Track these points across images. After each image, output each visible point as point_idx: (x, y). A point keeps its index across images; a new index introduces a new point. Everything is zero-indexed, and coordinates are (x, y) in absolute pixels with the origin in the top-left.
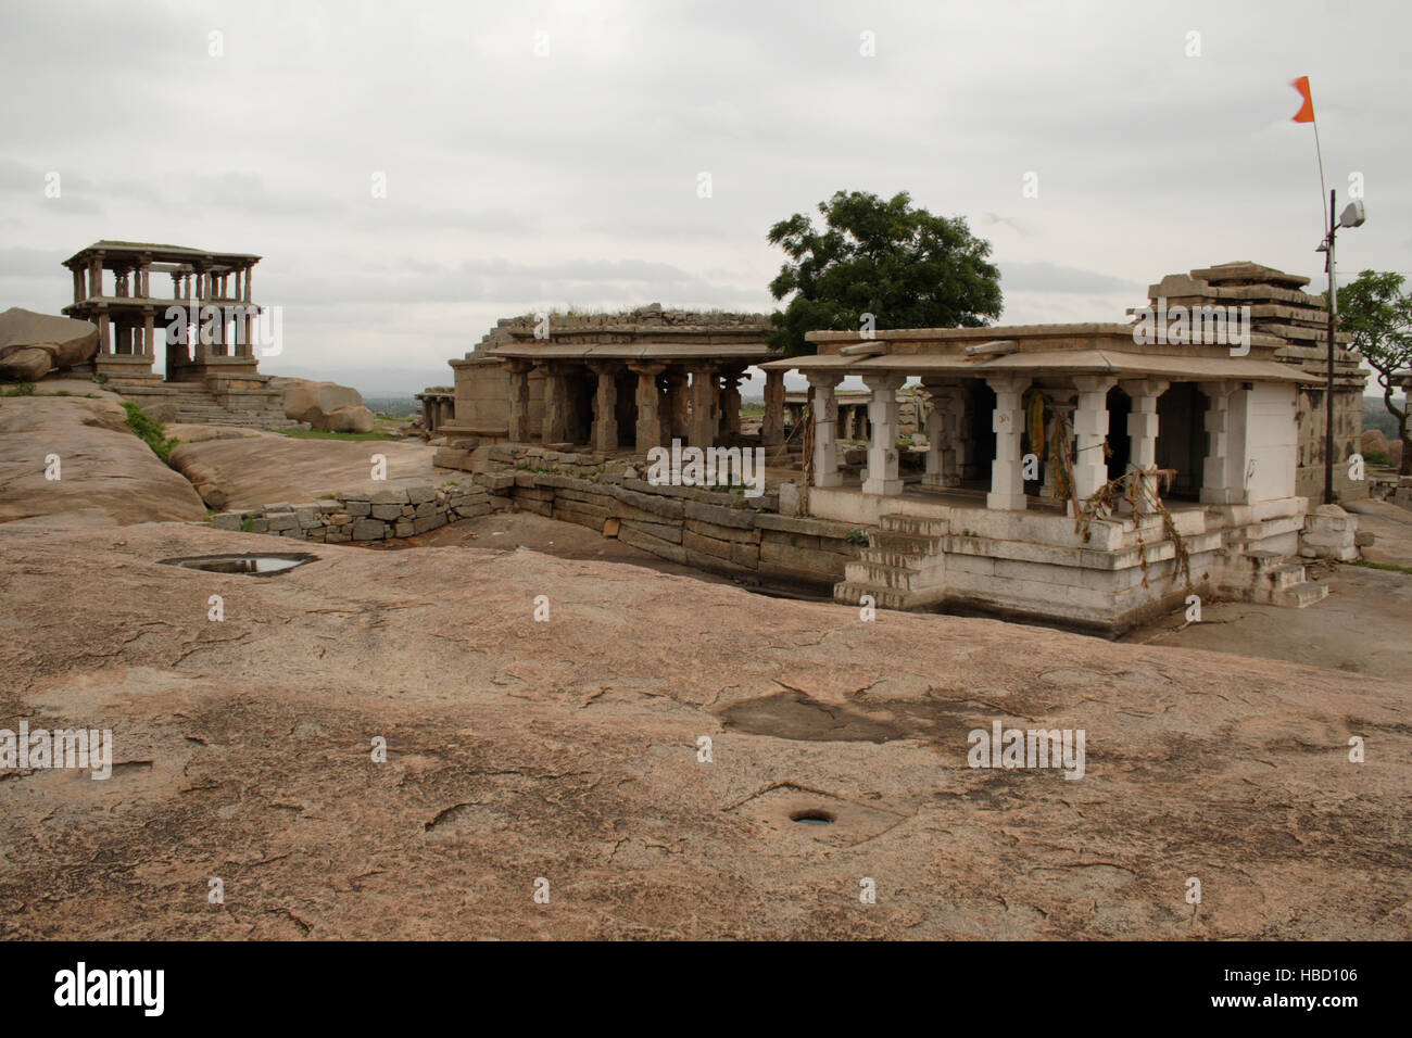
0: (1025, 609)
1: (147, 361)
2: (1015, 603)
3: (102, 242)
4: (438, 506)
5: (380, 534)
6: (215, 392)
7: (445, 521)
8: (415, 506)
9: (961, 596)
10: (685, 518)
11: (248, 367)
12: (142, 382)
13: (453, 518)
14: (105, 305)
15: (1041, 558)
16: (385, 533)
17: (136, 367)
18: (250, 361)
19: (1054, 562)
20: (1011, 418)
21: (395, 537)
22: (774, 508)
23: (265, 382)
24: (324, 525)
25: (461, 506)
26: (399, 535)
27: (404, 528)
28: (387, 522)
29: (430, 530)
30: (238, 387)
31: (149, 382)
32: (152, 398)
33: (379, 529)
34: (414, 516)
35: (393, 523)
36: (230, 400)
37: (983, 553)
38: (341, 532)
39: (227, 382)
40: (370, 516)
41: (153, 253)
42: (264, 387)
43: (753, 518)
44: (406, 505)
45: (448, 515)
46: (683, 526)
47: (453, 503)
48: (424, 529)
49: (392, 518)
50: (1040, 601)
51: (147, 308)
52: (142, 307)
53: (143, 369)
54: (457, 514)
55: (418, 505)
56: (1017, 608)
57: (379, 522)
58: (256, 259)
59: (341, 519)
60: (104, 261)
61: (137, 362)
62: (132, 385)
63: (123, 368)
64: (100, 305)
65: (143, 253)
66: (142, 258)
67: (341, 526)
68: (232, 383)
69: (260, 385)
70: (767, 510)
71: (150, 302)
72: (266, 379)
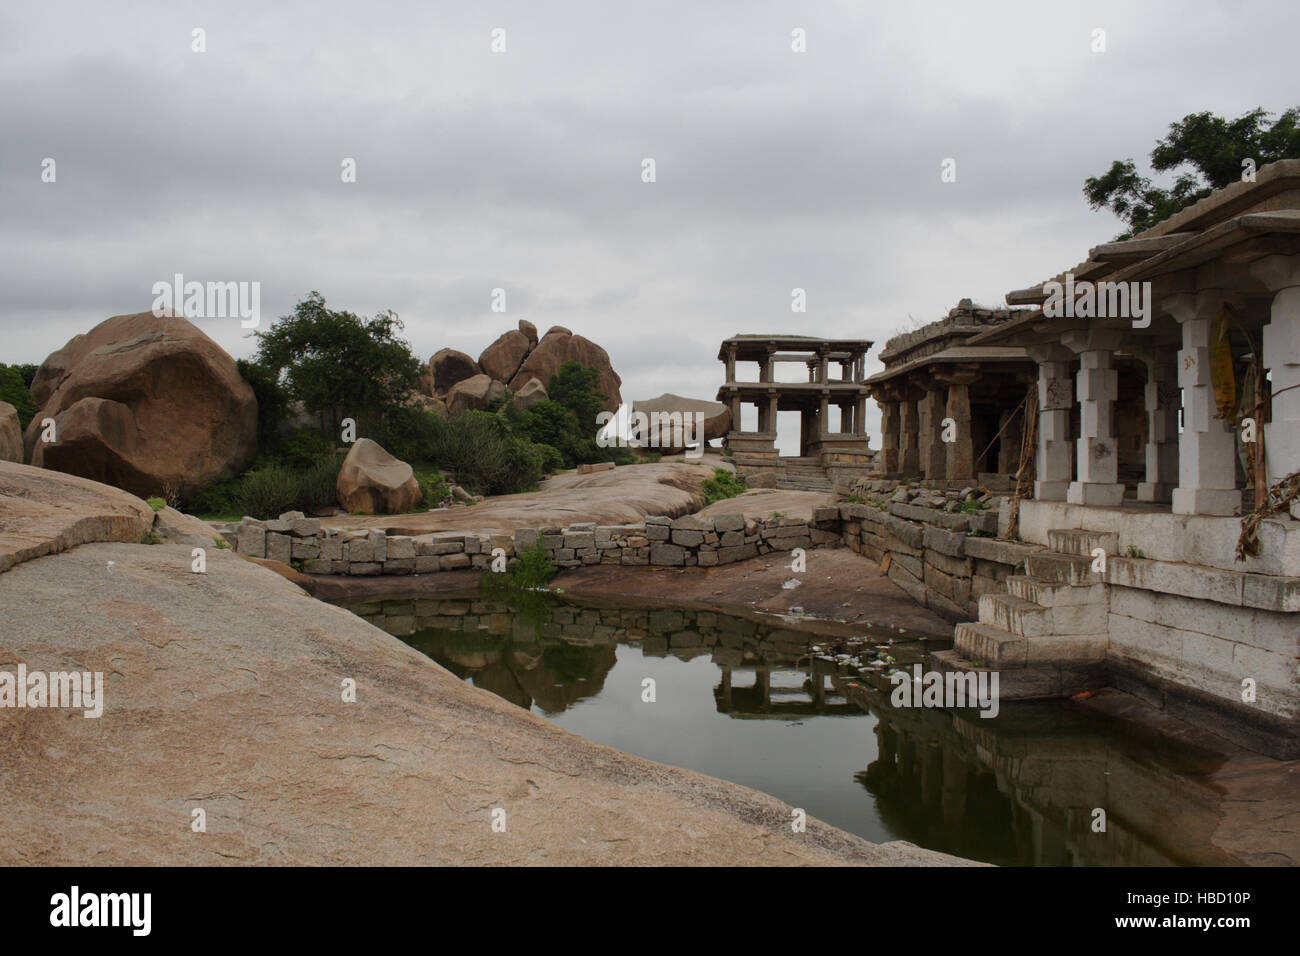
0: (1183, 682)
1: (769, 438)
2: (1174, 670)
3: (738, 336)
4: (746, 535)
5: (679, 559)
6: (825, 465)
7: (754, 552)
8: (720, 535)
9: (1121, 655)
10: (924, 547)
11: (860, 443)
12: (761, 455)
13: (764, 549)
14: (736, 389)
15: (1198, 592)
16: (684, 560)
17: (761, 443)
18: (862, 438)
19: (1212, 598)
20: (1197, 361)
21: (697, 565)
22: (990, 530)
23: (871, 457)
24: (619, 547)
25: (775, 537)
26: (700, 563)
27: (706, 556)
28: (688, 548)
29: (736, 561)
30: (846, 460)
31: (767, 456)
32: (764, 468)
33: (679, 556)
34: (716, 544)
35: (694, 551)
36: (834, 472)
37: (1138, 585)
38: (637, 555)
39: (836, 456)
40: (669, 541)
41: (777, 342)
42: (869, 461)
43: (963, 543)
44: (710, 532)
45: (758, 547)
46: (923, 556)
47: (765, 534)
48: (729, 559)
49: (693, 544)
50: (1202, 668)
51: (770, 391)
52: (767, 389)
53: (765, 445)
54: (769, 546)
55: (723, 533)
56: (1176, 680)
57: (679, 548)
58: (870, 344)
59: (636, 542)
60: (737, 352)
61: (760, 438)
62: (752, 457)
63: (749, 443)
64: (731, 389)
65: (768, 342)
66: (768, 348)
67: (638, 548)
68: (841, 457)
69: (867, 459)
70: (982, 533)
71: (773, 385)
72: (872, 454)
